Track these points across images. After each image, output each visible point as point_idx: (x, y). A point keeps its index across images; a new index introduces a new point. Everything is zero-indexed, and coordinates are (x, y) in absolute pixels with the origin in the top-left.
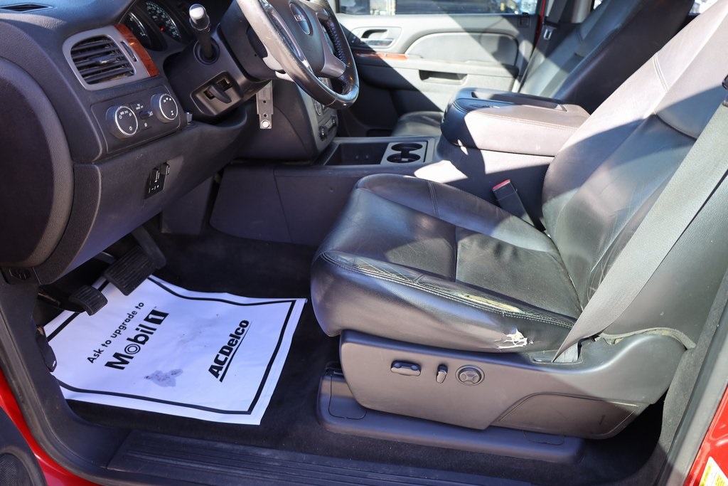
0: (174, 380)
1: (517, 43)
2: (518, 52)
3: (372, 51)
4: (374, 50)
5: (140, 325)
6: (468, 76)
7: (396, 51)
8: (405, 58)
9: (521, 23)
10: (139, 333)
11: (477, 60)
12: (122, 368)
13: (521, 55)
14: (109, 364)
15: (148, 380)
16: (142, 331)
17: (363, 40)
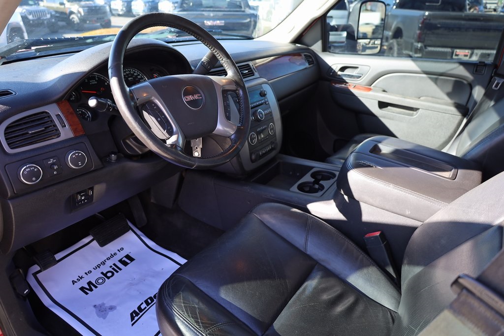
0: (108, 313)
1: (471, 87)
2: (471, 94)
3: (345, 82)
4: (347, 81)
5: (114, 264)
6: (420, 110)
7: (364, 83)
8: (370, 89)
9: (476, 71)
10: (111, 269)
11: (432, 97)
12: (87, 293)
13: (473, 98)
14: (82, 289)
15: (94, 309)
16: (113, 269)
17: (340, 73)
